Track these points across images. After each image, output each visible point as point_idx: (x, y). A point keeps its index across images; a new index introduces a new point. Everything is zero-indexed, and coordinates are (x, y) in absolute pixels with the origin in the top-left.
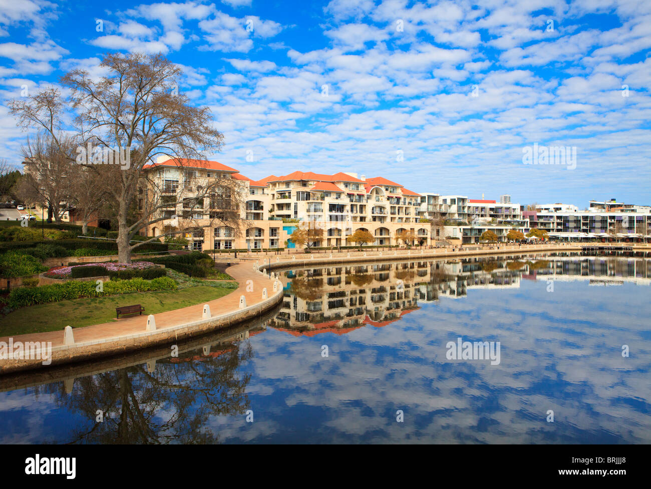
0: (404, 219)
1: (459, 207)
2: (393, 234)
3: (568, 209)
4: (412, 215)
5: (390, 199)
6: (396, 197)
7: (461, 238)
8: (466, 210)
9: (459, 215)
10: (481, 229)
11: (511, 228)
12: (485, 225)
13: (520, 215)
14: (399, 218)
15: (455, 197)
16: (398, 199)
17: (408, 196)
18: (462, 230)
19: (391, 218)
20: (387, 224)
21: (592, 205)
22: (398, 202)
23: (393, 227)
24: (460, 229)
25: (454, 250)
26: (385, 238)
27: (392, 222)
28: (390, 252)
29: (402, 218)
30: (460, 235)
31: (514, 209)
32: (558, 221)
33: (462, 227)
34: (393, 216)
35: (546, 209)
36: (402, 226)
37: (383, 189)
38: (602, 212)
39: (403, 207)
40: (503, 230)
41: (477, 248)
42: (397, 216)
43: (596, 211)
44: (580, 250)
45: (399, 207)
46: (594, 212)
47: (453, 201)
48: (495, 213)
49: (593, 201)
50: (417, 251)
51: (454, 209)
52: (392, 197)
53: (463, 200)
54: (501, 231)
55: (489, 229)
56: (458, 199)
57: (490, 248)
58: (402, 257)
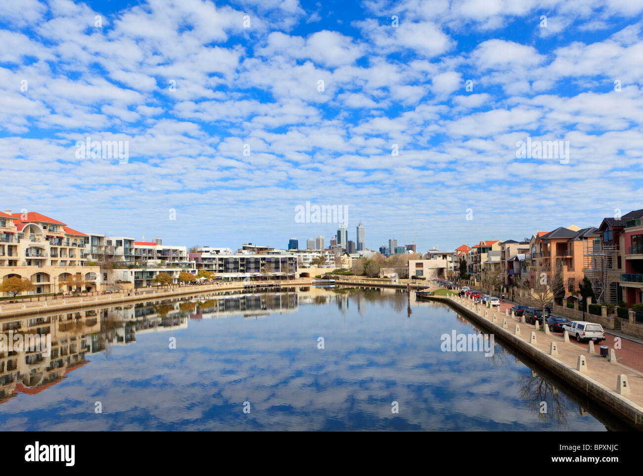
0: (68, 263)
1: (126, 249)
2: (54, 281)
3: (225, 251)
4: (78, 258)
5: (50, 239)
6: (57, 237)
7: (133, 282)
8: (133, 253)
9: (126, 257)
10: (153, 272)
11: (181, 269)
12: (155, 268)
13: (187, 258)
14: (62, 261)
15: (122, 238)
16: (60, 239)
17: (72, 236)
18: (134, 273)
19: (52, 261)
20: (47, 268)
21: (244, 248)
22: (60, 243)
23: (54, 272)
24: (132, 272)
25: (129, 295)
26: (43, 285)
27: (53, 266)
28: (55, 301)
29: (65, 261)
30: (132, 279)
31: (181, 252)
32: (220, 262)
33: (134, 270)
34: (54, 259)
35: (206, 252)
36: (66, 270)
37: (40, 226)
38: (252, 254)
39: (66, 249)
40: (173, 272)
41: (145, 292)
42: (59, 259)
43: (248, 253)
44: (242, 288)
45: (61, 249)
46: (247, 254)
47: (119, 243)
48: (163, 255)
49: (245, 244)
50: (88, 297)
51: (120, 250)
52: (52, 237)
53: (130, 242)
54: (171, 272)
55: (160, 272)
56: (125, 240)
57: (165, 291)
58: (73, 306)
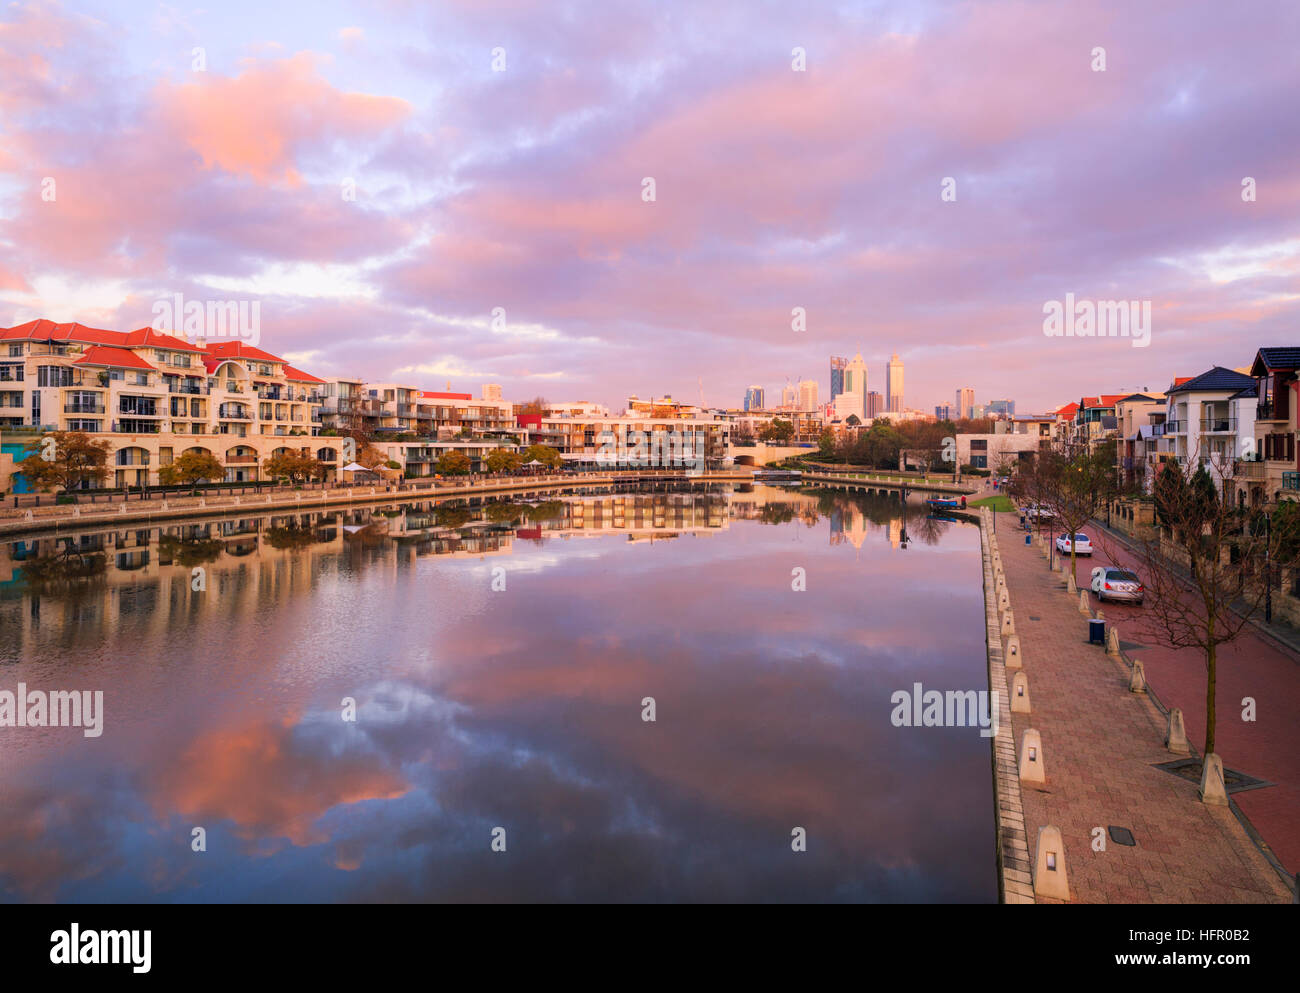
0: (289, 429)
1: (400, 406)
2: (264, 460)
3: (595, 411)
4: (306, 420)
5: (260, 388)
6: (272, 384)
7: (404, 466)
8: (414, 412)
9: (401, 419)
10: (441, 449)
11: (496, 444)
12: (450, 441)
13: (513, 422)
14: (279, 427)
15: (393, 386)
16: (277, 387)
17: (297, 382)
18: (405, 451)
19: (262, 426)
20: (252, 438)
21: (631, 406)
22: (276, 395)
23: (265, 444)
24: (402, 448)
25: (388, 490)
26: (247, 467)
27: (264, 435)
28: (257, 495)
29: (284, 427)
30: (401, 460)
31: (502, 411)
32: (578, 433)
33: (406, 445)
34: (265, 422)
35: (557, 412)
36: (284, 442)
37: (244, 366)
38: (646, 418)
39: (285, 405)
40: (481, 449)
41: (433, 485)
42: (274, 423)
43: (637, 416)
44: (610, 482)
45: (278, 404)
46: (635, 418)
47: (390, 393)
48: (468, 418)
49: (634, 399)
50: (314, 492)
51: (391, 407)
52: (264, 384)
53: (409, 391)
54: (477, 450)
55: (455, 448)
56: (399, 389)
57: (457, 485)
58: (283, 505)
